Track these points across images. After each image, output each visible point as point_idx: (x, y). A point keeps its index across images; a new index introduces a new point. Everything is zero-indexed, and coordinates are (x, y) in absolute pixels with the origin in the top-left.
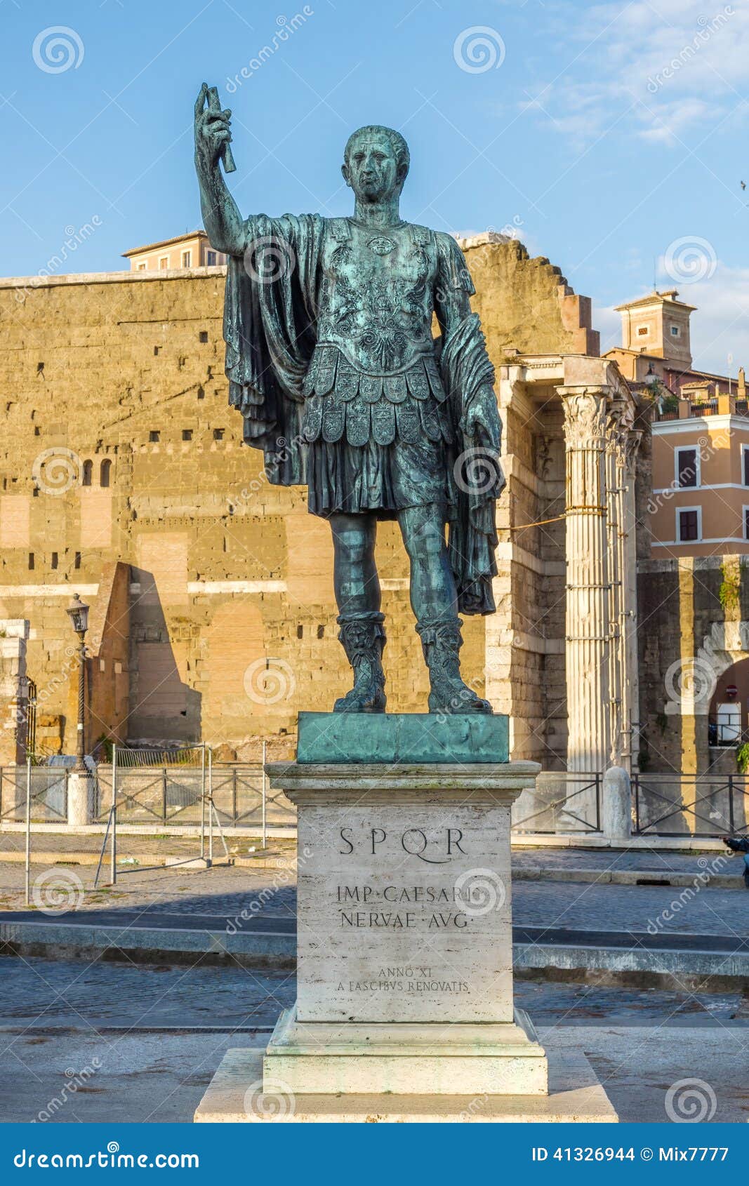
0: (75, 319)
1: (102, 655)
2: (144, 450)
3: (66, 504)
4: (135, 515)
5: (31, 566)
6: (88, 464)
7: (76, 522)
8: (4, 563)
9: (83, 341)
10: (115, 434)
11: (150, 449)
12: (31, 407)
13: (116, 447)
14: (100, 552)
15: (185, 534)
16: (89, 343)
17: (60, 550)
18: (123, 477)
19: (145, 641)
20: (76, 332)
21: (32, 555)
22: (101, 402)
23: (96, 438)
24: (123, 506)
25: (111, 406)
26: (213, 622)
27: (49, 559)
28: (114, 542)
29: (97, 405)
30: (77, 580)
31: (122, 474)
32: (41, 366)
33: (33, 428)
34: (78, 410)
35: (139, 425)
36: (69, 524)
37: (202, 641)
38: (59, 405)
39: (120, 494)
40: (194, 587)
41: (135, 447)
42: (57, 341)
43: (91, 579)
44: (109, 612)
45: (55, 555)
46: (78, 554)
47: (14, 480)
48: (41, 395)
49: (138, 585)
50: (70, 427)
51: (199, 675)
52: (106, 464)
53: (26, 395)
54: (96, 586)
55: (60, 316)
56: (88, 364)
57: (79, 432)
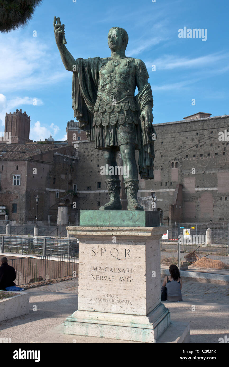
0: (169, 132)
1: (176, 204)
2: (185, 160)
3: (168, 172)
4: (183, 174)
5: (161, 185)
6: (173, 163)
7: (170, 176)
8: (155, 185)
9: (171, 137)
10: (178, 156)
11: (186, 159)
12: (160, 151)
13: (179, 159)
14: (175, 182)
15: (194, 178)
16: (172, 137)
17: (167, 181)
18: (180, 166)
19: (186, 201)
20: (169, 135)
21: (161, 183)
22: (175, 149)
23: (174, 157)
24: (180, 172)
25: (177, 150)
26: (201, 197)
27: (165, 184)
28: (179, 180)
29: (174, 150)
30: (171, 188)
31: (180, 165)
32: (162, 142)
33: (161, 156)
34: (170, 151)
35: (183, 154)
36: (169, 176)
37: (199, 201)
38: (166, 151)
39: (180, 169)
40: (197, 189)
41: (183, 159)
42: (165, 137)
43: (174, 188)
44: (178, 195)
45: (166, 183)
46: (171, 182)
47: (157, 167)
48: (162, 149)
49: (184, 189)
50: (169, 155)
51: (198, 208)
52: (177, 163)
53: (159, 149)
54: (175, 189)
55: (166, 132)
56: (172, 141)
57: (171, 156)
